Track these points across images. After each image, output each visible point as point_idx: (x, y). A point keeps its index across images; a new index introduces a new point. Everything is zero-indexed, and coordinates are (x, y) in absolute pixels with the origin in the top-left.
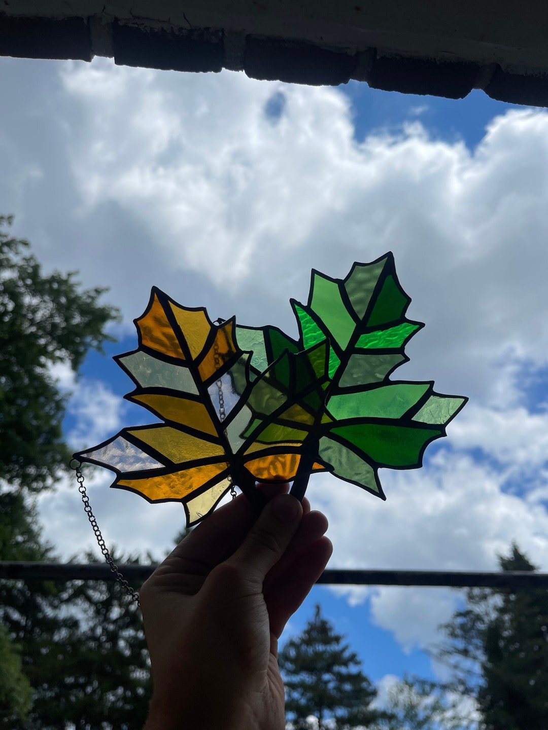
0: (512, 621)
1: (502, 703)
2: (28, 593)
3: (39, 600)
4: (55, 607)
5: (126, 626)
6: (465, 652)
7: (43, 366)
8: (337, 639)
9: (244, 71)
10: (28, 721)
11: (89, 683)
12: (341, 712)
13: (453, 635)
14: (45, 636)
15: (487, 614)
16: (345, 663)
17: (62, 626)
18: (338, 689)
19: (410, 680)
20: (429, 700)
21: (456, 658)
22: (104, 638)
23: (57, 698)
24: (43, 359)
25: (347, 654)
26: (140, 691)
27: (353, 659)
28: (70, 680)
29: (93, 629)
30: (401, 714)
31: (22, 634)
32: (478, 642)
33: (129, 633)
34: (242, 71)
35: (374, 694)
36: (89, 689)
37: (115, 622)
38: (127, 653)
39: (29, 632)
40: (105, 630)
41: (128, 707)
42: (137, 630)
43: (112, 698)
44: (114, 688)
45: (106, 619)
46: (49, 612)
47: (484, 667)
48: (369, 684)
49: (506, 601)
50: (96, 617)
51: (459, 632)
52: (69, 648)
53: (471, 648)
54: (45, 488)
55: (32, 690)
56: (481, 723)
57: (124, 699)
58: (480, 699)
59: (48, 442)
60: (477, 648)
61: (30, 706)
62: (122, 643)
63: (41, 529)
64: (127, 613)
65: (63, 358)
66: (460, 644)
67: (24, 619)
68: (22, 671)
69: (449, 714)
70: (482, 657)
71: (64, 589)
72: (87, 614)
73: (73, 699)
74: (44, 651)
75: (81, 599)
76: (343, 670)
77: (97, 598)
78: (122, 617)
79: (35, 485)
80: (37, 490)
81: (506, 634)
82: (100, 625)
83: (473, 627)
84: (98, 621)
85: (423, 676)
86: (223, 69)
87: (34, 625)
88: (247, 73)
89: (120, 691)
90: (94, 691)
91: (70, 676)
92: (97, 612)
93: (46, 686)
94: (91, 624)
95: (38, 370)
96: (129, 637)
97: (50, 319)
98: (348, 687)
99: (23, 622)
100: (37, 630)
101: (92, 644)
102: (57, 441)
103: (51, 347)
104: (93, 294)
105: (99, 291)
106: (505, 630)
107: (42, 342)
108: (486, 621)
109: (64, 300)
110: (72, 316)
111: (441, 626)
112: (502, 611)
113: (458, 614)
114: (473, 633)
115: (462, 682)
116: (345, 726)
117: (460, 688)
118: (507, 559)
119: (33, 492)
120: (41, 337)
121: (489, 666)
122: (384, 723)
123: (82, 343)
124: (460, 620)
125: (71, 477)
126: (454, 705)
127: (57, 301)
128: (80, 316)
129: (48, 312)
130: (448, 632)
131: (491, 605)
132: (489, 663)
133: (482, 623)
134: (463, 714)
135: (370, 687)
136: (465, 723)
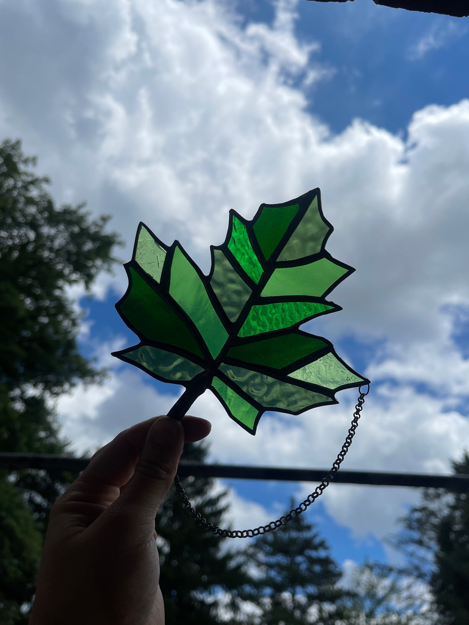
0: (462, 516)
1: (451, 587)
2: (49, 480)
3: (58, 486)
6: (420, 543)
7: (61, 288)
8: (309, 528)
12: (312, 589)
13: (410, 527)
15: (440, 510)
16: (315, 548)
18: (309, 570)
19: (371, 562)
20: (387, 582)
21: (412, 548)
24: (60, 283)
25: (317, 541)
27: (322, 545)
30: (362, 591)
31: (43, 515)
32: (432, 534)
35: (339, 575)
47: (437, 556)
48: (336, 567)
49: (458, 500)
51: (415, 524)
53: (425, 539)
54: (63, 392)
56: (432, 603)
58: (432, 583)
59: (66, 353)
60: (430, 539)
63: (60, 426)
65: (78, 281)
66: (416, 535)
67: (46, 502)
69: (405, 594)
70: (435, 546)
76: (313, 554)
79: (56, 389)
80: (57, 394)
81: (457, 527)
83: (427, 521)
95: (57, 293)
97: (66, 247)
98: (317, 568)
99: (45, 504)
102: (73, 353)
103: (67, 271)
104: (100, 223)
105: (105, 219)
106: (456, 524)
107: (59, 267)
108: (439, 516)
109: (76, 229)
110: (84, 243)
111: (399, 520)
112: (454, 508)
113: (415, 510)
114: (428, 526)
115: (417, 568)
116: (315, 601)
117: (415, 573)
118: (459, 464)
119: (54, 395)
120: (58, 263)
121: (442, 554)
122: (348, 599)
123: (94, 266)
124: (417, 515)
125: (85, 384)
126: (409, 587)
127: (70, 230)
128: (91, 242)
129: (64, 241)
130: (406, 525)
131: (444, 503)
132: (441, 552)
133: (435, 518)
134: (417, 595)
135: (337, 569)
136: (418, 602)
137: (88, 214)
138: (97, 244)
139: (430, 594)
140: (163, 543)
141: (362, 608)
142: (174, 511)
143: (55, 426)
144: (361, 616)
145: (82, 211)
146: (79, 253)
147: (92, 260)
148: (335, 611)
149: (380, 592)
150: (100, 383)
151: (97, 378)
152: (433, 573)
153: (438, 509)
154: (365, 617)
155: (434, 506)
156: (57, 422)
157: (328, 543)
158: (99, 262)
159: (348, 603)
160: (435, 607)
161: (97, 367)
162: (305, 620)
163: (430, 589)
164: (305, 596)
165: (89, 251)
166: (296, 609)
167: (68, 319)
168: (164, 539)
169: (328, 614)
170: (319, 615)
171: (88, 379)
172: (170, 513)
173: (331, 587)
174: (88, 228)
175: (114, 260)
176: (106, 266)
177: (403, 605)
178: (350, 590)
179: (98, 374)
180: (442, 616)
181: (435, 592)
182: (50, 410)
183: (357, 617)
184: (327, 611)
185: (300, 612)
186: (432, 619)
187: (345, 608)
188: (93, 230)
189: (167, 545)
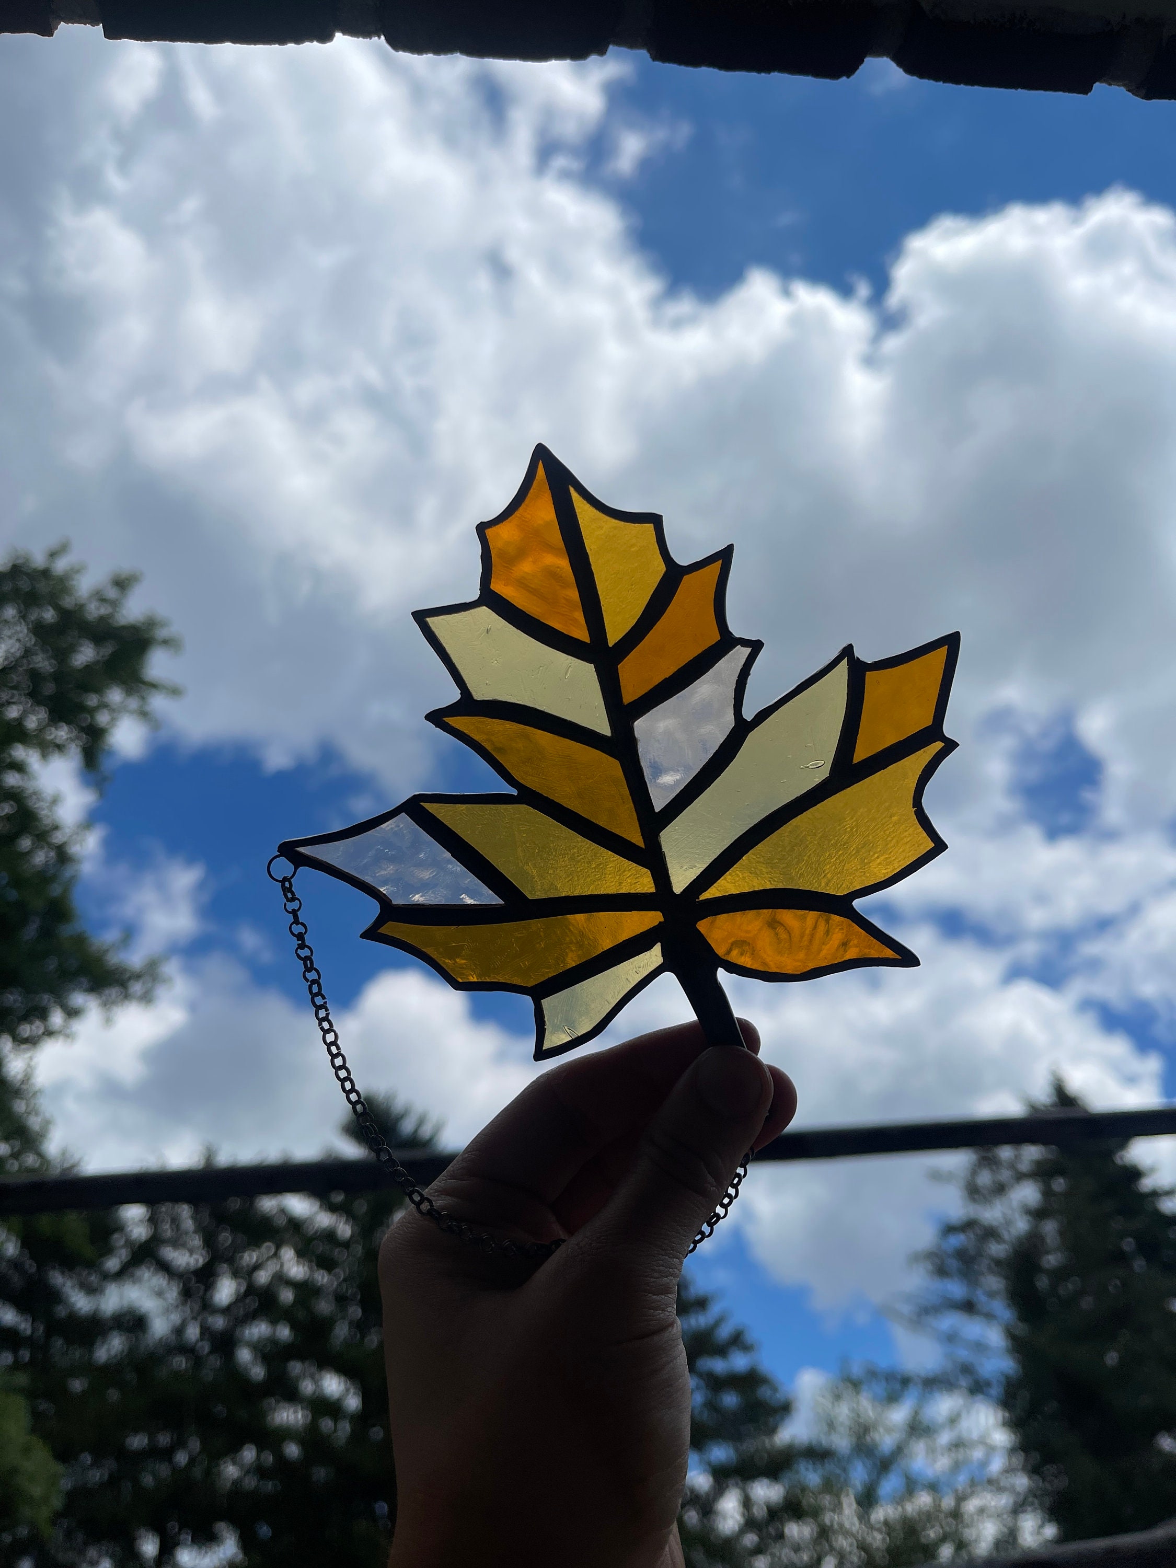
0: (1062, 1233)
1: (1051, 1407)
2: (31, 1267)
3: (57, 1278)
4: (91, 1290)
5: (251, 1317)
6: (968, 1307)
7: (19, 767)
8: (702, 1304)
9: (382, 37)
10: (55, 1535)
11: (179, 1444)
12: (720, 1453)
13: (941, 1271)
14: (77, 1353)
15: (1008, 1223)
16: (722, 1351)
17: (111, 1329)
18: (711, 1405)
19: (857, 1370)
20: (899, 1415)
21: (950, 1321)
22: (205, 1347)
23: (113, 1482)
24: (20, 752)
25: (724, 1332)
26: (292, 1450)
27: (738, 1341)
28: (137, 1442)
29: (179, 1331)
30: (842, 1442)
31: (25, 1355)
32: (994, 1282)
33: (259, 1330)
34: (379, 37)
35: (785, 1409)
36: (182, 1458)
37: (226, 1311)
38: (258, 1372)
39: (39, 1347)
40: (205, 1331)
41: (269, 1486)
42: (274, 1322)
43: (231, 1471)
44: (233, 1449)
45: (207, 1306)
46: (81, 1302)
47: (1011, 1335)
48: (775, 1390)
49: (1047, 1193)
50: (184, 1303)
51: (953, 1264)
52: (131, 1377)
53: (981, 1298)
54: (49, 1033)
55: (60, 1468)
56: (1012, 1451)
57: (259, 1470)
58: (1007, 1401)
59: (47, 933)
60: (991, 1295)
61: (57, 1503)
62: (244, 1355)
63: (47, 1123)
64: (251, 1290)
65: (64, 746)
66: (956, 1289)
67: (26, 1320)
68: (33, 1430)
69: (945, 1438)
70: (1003, 1310)
71: (108, 1250)
72: (165, 1299)
73: (148, 1480)
74: (77, 1385)
75: (149, 1268)
76: (718, 1366)
77: (184, 1264)
78: (240, 1299)
79: (26, 1030)
80: (32, 1042)
81: (1052, 1260)
82: (194, 1318)
83: (979, 1254)
84: (189, 1312)
85: (883, 1363)
86: (338, 35)
87: (49, 1334)
88: (389, 41)
89: (249, 1454)
90: (192, 1461)
91: (136, 1431)
92: (186, 1294)
93: (87, 1458)
94: (176, 1318)
95: (12, 779)
96: (260, 1340)
97: (25, 661)
98: (730, 1400)
99: (25, 1326)
100: (58, 1343)
101: (180, 1362)
102: (66, 931)
103: (32, 723)
104: (112, 593)
105: (122, 584)
106: (1048, 1253)
107: (13, 713)
108: (1006, 1236)
109: (49, 615)
110: (72, 649)
111: (916, 1258)
112: (1038, 1214)
113: (949, 1229)
114: (984, 1264)
115: (967, 1369)
116: (731, 1482)
117: (964, 1382)
118: (1043, 1108)
119: (23, 1046)
120: (9, 703)
121: (1022, 1329)
122: (810, 1467)
123: (104, 706)
124: (957, 1241)
125: (107, 1005)
126: (953, 1420)
127: (33, 617)
128: (92, 646)
129: (17, 645)
130: (930, 1267)
131: (1015, 1204)
132: (1020, 1324)
133: (998, 1243)
134: (975, 1435)
135: (778, 1395)
136: (978, 1454)
137: (77, 570)
138: (108, 649)
139: (1004, 1429)
140: (342, 1387)
141: (846, 1483)
142: (363, 1304)
143: (34, 1123)
144: (845, 1506)
145: (61, 566)
146: (62, 675)
147: (99, 690)
148: (781, 1501)
149: (886, 1442)
150: (147, 998)
151: (137, 988)
152: (1007, 1377)
153: (1002, 1221)
154: (854, 1505)
155: (992, 1214)
156: (37, 1114)
157: (751, 1336)
158: (115, 695)
159: (811, 1476)
160: (1018, 1459)
161: (135, 959)
162: (712, 1529)
163: (1004, 1417)
164: (705, 1471)
165: (88, 668)
166: (687, 1508)
167: (46, 846)
168: (343, 1379)
169: (765, 1509)
170: (743, 1515)
171: (114, 992)
172: (355, 1312)
173: (767, 1441)
174: (81, 607)
175: (153, 686)
176: (133, 703)
177: (943, 1463)
178: (814, 1442)
179: (138, 976)
180: (1036, 1477)
181: (1015, 1424)
182: (16, 1085)
183: (837, 1507)
184: (762, 1502)
185: (698, 1514)
186: (1012, 1490)
187: (804, 1489)
188: (94, 611)
189: (352, 1391)
